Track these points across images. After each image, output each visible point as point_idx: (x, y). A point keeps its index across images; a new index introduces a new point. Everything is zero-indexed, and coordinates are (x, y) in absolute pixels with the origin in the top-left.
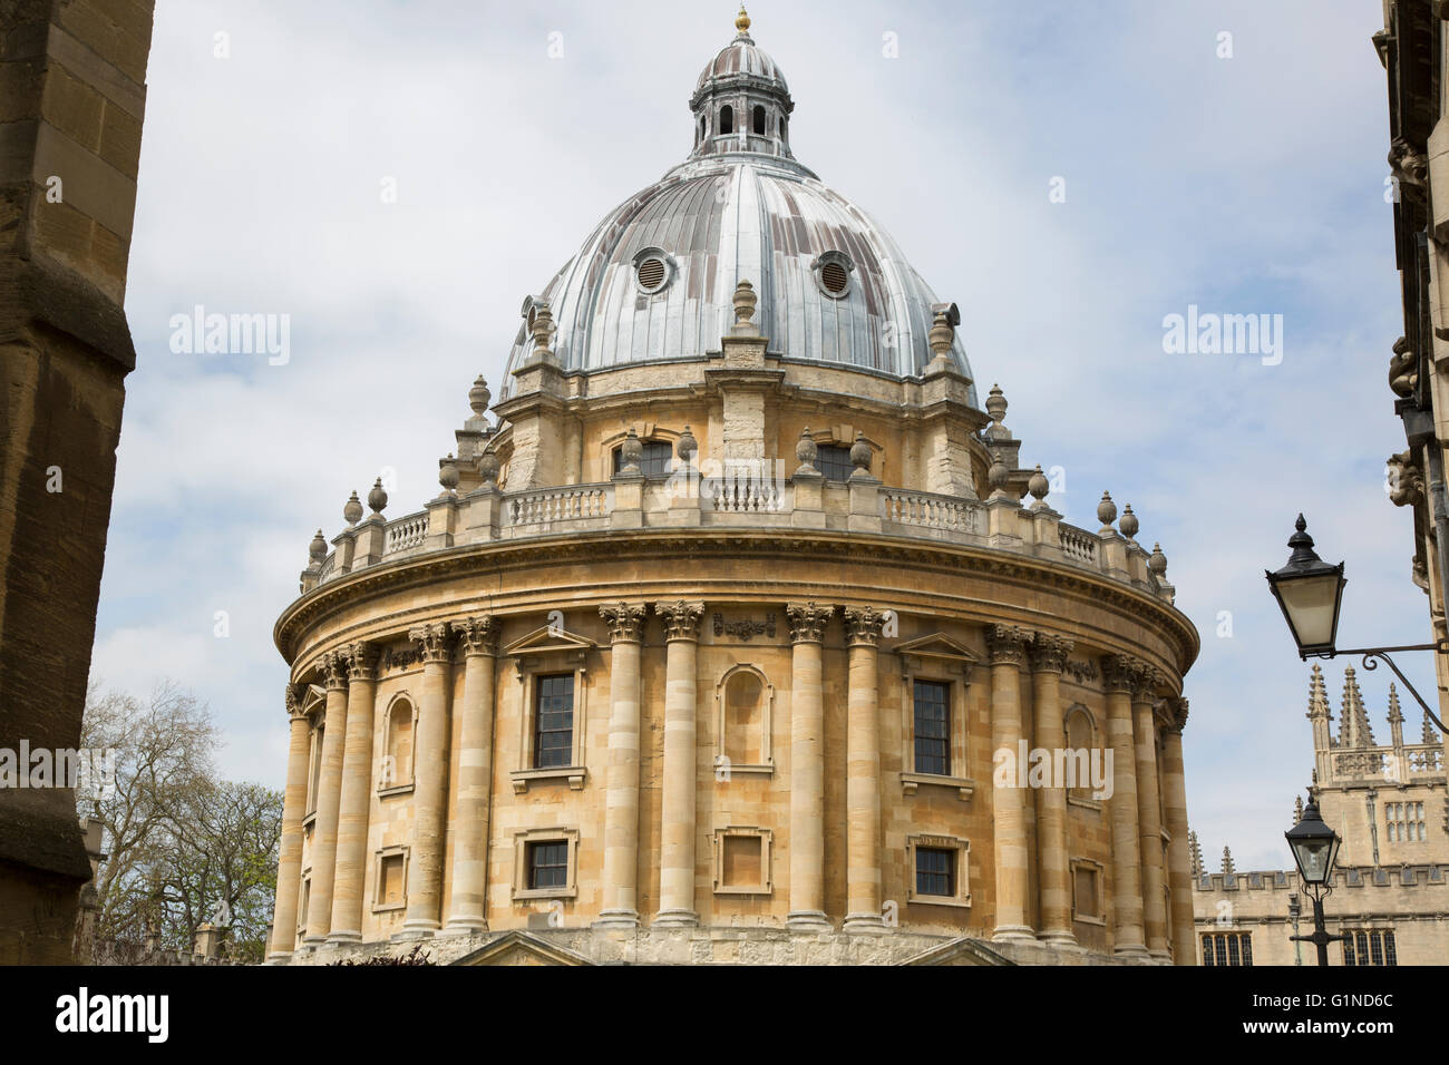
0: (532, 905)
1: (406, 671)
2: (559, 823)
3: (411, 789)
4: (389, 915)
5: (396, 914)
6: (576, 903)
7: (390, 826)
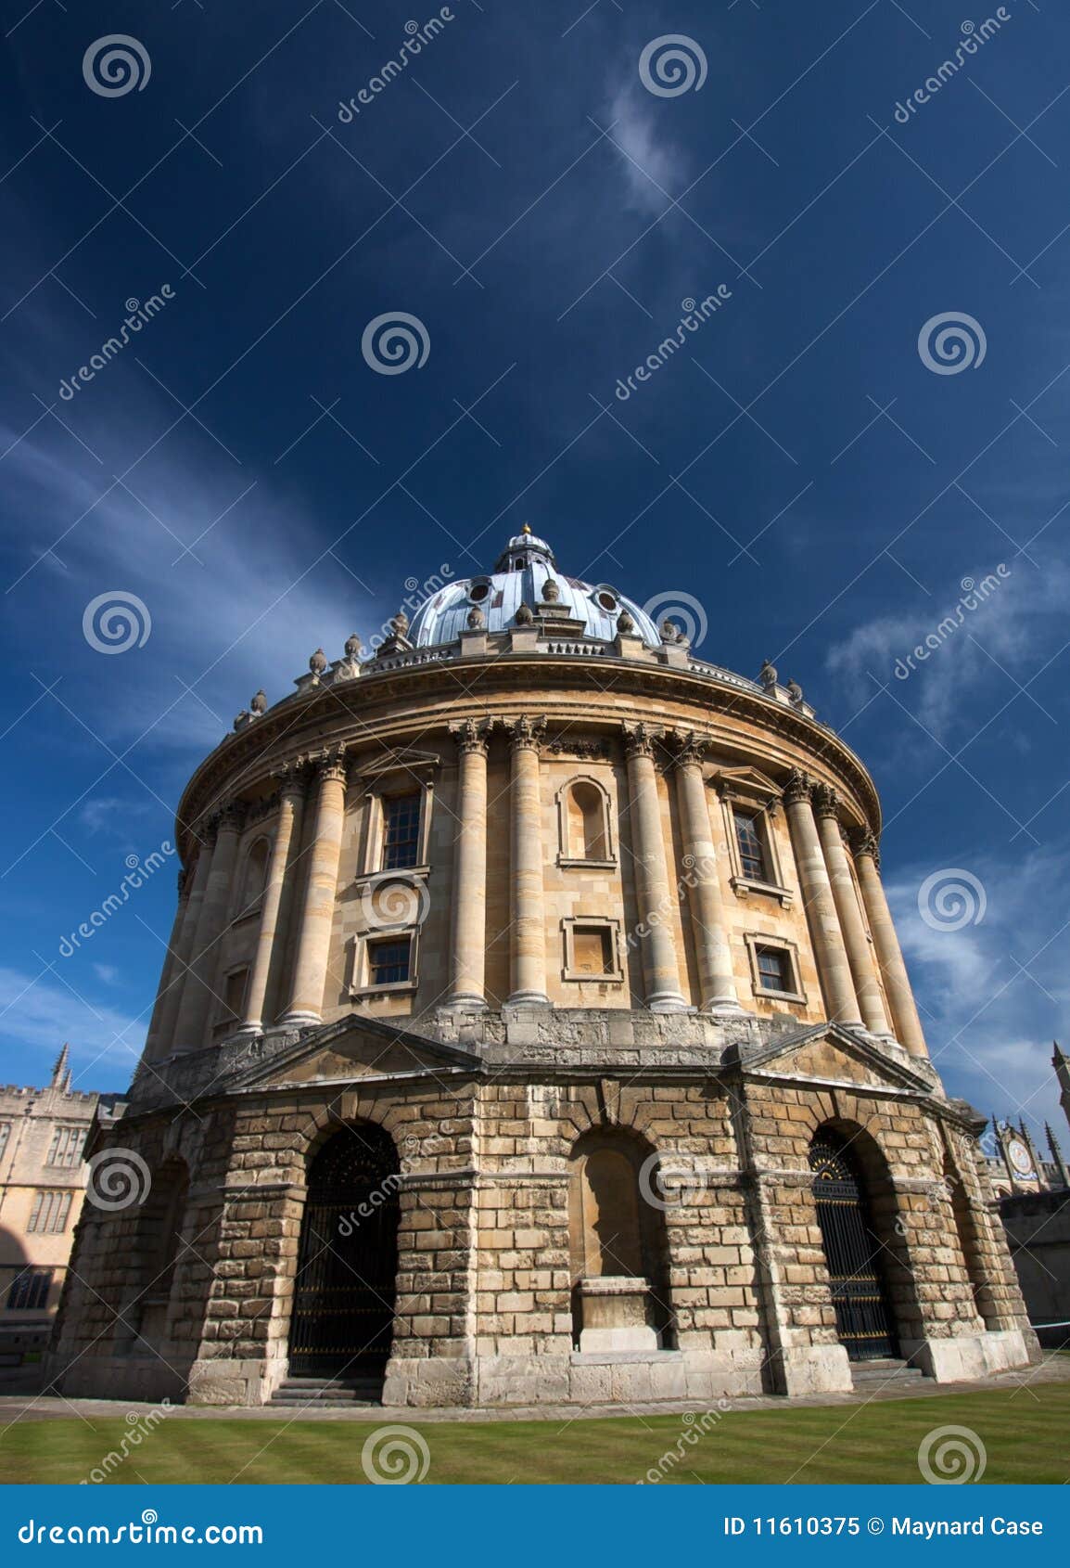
0: (773, 1002)
4: (596, 985)
5: (610, 985)
6: (808, 1008)
7: (581, 897)
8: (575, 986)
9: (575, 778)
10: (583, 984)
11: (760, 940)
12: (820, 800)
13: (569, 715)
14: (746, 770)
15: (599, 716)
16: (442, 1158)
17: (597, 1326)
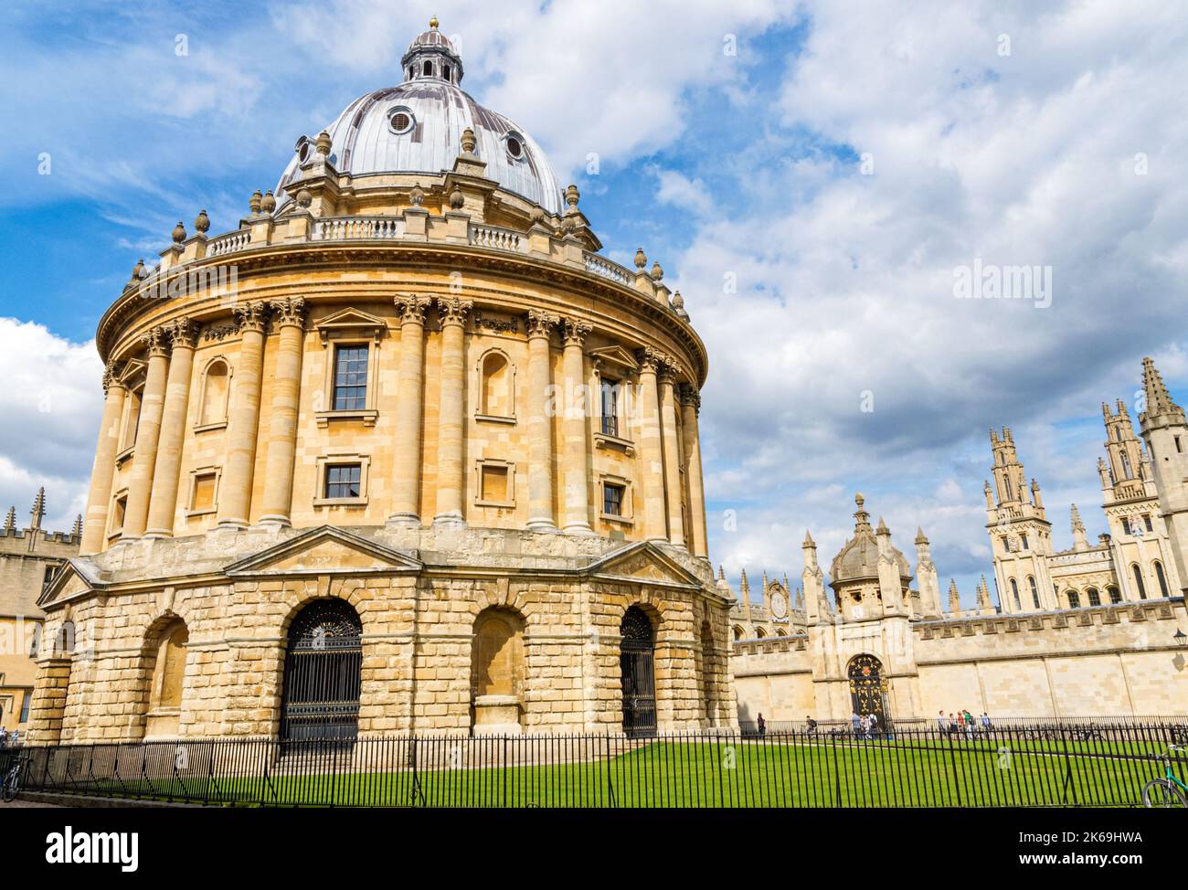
1: (499, 335)
2: (622, 475)
3: (514, 421)
4: (496, 509)
5: (504, 510)
6: (633, 527)
7: (489, 444)
8: (481, 509)
9: (490, 350)
10: (486, 509)
11: (609, 479)
12: (662, 371)
13: (490, 299)
14: (613, 348)
15: (512, 302)
16: (392, 624)
17: (484, 723)
